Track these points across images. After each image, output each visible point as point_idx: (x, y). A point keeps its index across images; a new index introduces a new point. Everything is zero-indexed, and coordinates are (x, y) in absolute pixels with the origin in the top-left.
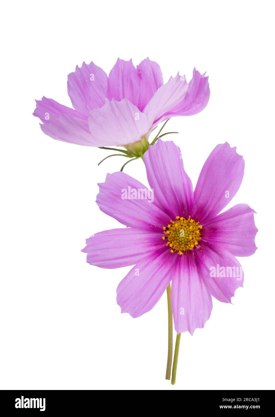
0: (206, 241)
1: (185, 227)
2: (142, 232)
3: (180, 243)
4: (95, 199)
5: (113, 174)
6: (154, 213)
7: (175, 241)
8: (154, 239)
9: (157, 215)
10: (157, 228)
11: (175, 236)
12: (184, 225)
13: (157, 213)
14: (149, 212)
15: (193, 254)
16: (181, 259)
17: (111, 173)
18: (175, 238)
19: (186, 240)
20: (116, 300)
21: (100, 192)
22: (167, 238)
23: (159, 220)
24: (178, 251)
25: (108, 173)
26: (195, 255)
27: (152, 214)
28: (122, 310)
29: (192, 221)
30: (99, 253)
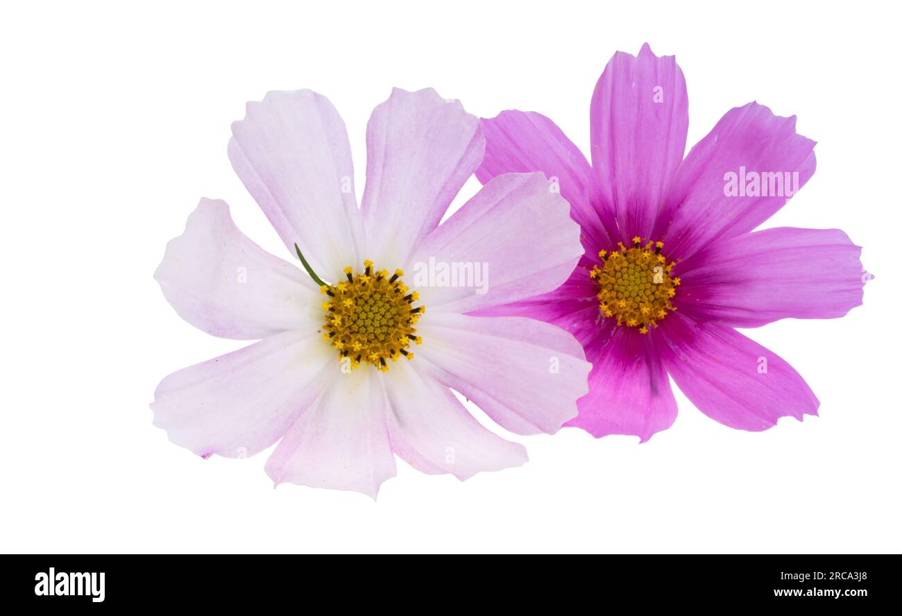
0: (613, 332)
1: (653, 293)
2: (664, 188)
3: (619, 275)
4: (760, 102)
5: (813, 152)
6: (703, 225)
7: (625, 264)
8: (643, 214)
9: (697, 231)
10: (668, 225)
11: (637, 265)
12: (657, 293)
13: (701, 232)
14: (708, 215)
15: (589, 299)
16: (584, 268)
17: (816, 149)
18: (632, 265)
19: (622, 289)
20: (512, 109)
21: (775, 116)
22: (637, 247)
23: (684, 232)
24: (601, 265)
25: (815, 143)
26: (585, 301)
27: (703, 222)
28: (486, 120)
29: (662, 314)
30: (634, 85)
